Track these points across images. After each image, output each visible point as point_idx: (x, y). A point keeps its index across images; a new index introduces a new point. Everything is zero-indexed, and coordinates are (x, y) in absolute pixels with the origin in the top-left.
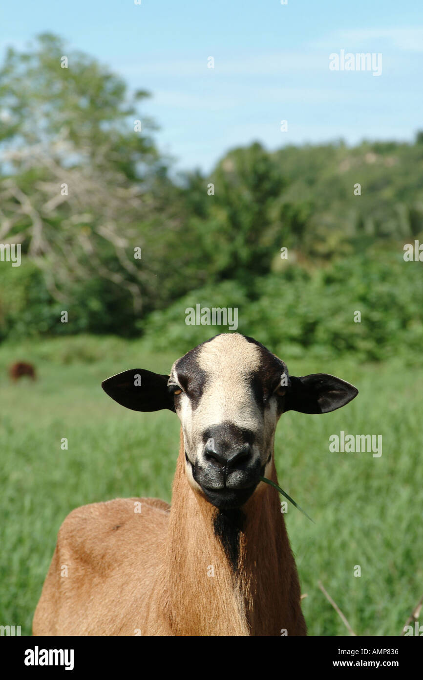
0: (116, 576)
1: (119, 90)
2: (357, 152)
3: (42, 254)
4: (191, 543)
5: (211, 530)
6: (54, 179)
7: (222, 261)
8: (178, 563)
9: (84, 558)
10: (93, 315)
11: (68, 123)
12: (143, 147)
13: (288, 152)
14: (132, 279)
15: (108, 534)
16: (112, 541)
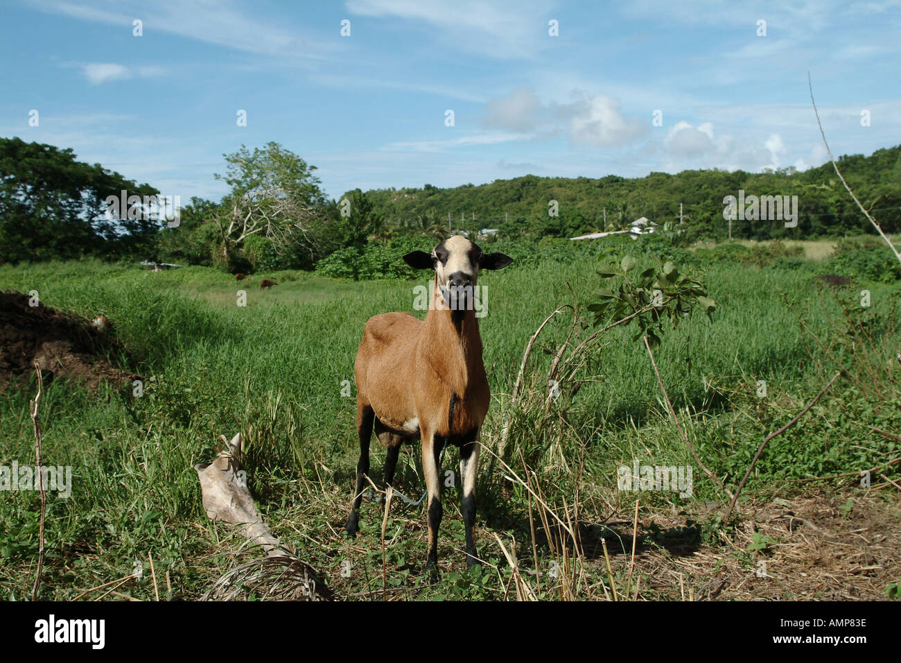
0: (394, 344)
1: (303, 166)
2: (399, 193)
3: (271, 235)
4: (440, 325)
5: (450, 319)
6: (276, 203)
7: (347, 238)
8: (434, 334)
9: (378, 337)
10: (292, 260)
11: (282, 180)
12: (314, 190)
13: (372, 192)
14: (310, 246)
15: (388, 327)
16: (390, 329)
